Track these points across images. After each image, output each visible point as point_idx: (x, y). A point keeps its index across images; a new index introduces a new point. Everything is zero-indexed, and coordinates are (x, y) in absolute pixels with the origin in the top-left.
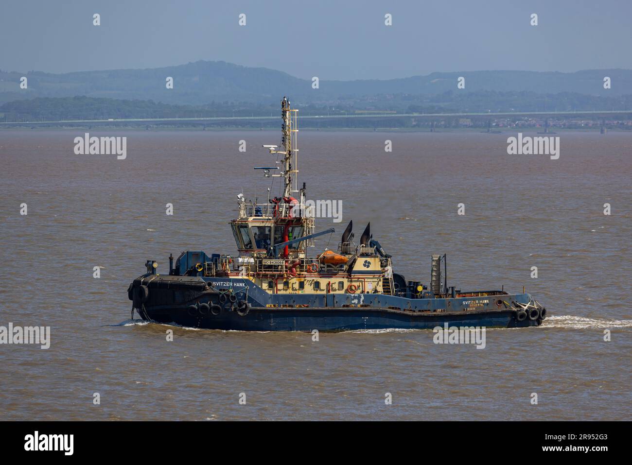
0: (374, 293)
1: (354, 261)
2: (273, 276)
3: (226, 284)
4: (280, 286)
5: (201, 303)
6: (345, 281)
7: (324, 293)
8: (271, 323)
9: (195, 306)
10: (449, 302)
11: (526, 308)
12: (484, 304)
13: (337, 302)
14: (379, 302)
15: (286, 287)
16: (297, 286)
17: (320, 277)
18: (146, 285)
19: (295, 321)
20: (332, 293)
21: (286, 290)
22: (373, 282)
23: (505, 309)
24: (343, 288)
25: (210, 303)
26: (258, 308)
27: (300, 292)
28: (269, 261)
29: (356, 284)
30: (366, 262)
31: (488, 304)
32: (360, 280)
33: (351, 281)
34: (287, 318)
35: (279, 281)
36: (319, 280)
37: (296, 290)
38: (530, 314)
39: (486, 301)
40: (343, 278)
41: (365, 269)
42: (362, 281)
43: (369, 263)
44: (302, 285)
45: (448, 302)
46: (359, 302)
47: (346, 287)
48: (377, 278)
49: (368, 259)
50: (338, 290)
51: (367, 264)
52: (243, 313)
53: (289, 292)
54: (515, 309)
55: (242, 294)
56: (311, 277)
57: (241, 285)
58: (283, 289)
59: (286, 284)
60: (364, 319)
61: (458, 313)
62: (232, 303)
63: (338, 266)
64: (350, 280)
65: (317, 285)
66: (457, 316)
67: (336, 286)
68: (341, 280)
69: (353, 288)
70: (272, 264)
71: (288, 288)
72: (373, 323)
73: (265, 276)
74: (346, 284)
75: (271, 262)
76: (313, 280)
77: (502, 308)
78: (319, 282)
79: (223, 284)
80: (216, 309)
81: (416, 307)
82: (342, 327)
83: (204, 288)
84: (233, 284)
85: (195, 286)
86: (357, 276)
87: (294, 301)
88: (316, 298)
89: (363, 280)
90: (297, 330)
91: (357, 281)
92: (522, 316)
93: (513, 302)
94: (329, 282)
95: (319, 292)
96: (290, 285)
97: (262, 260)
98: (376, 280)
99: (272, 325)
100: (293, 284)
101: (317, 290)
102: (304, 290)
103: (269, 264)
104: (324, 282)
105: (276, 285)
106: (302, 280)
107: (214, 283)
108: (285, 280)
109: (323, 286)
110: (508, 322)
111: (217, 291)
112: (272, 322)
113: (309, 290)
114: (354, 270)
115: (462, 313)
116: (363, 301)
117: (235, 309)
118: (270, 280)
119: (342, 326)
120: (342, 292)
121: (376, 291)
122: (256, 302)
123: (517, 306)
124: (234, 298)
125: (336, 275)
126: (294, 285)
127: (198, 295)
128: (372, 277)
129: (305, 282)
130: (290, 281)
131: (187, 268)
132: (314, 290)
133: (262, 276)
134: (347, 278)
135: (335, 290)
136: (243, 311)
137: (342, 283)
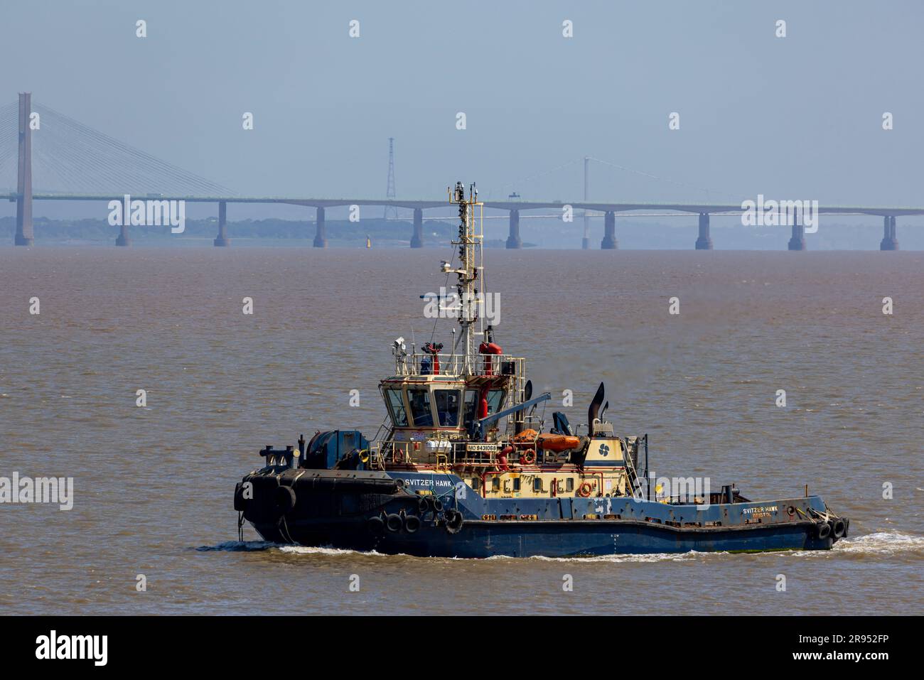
0: (616, 495)
1: (587, 446)
2: (479, 470)
3: (424, 483)
4: (489, 485)
5: (388, 513)
6: (575, 476)
7: (547, 496)
8: (487, 545)
9: (380, 518)
10: (726, 510)
11: (827, 519)
12: (771, 513)
13: (576, 511)
14: (632, 510)
15: (496, 486)
16: (510, 485)
17: (542, 472)
18: (289, 485)
19: (520, 542)
20: (558, 496)
21: (496, 492)
22: (613, 478)
23: (800, 521)
24: (572, 489)
25: (403, 513)
26: (473, 521)
27: (515, 496)
28: (476, 446)
29: (591, 481)
30: (602, 446)
31: (776, 513)
32: (596, 474)
33: (583, 477)
34: (510, 537)
35: (487, 477)
36: (539, 475)
37: (509, 492)
38: (835, 527)
39: (773, 509)
40: (572, 472)
41: (602, 458)
42: (598, 478)
43: (607, 448)
44: (517, 484)
45: (723, 511)
46: (605, 510)
47: (576, 487)
48: (619, 472)
49: (606, 442)
50: (567, 491)
51: (603, 451)
52: (454, 530)
53: (500, 495)
54: (813, 521)
55: (449, 499)
56: (529, 471)
57: (445, 483)
58: (493, 491)
59: (496, 482)
60: (613, 538)
61: (740, 528)
62: (436, 512)
63: (560, 454)
64: (582, 475)
65: (537, 484)
66: (740, 531)
67: (563, 485)
68: (570, 475)
69: (587, 488)
70: (480, 450)
71: (499, 488)
72: (625, 544)
73: (469, 470)
74: (578, 482)
75: (478, 447)
76: (534, 476)
77: (795, 521)
78: (540, 479)
79: (420, 482)
80: (413, 523)
81: (682, 518)
82: (583, 551)
83: (392, 489)
84: (435, 483)
85: (379, 485)
86: (593, 468)
87: (518, 510)
88: (547, 504)
89: (600, 475)
90: (523, 557)
91: (592, 477)
92: (825, 531)
93: (808, 510)
94: (555, 479)
95: (540, 496)
96: (502, 484)
97: (466, 444)
98: (617, 475)
99: (488, 547)
100: (505, 482)
101: (537, 492)
102: (520, 491)
103: (476, 450)
104: (547, 478)
105: (483, 483)
106: (518, 475)
107: (407, 482)
108: (494, 476)
109: (546, 486)
110: (804, 542)
111: (411, 493)
112: (489, 542)
113: (526, 492)
114: (586, 459)
115: (746, 527)
116: (611, 509)
117: (442, 523)
118: (474, 476)
119: (583, 549)
120: (572, 495)
121: (618, 493)
122: (468, 511)
123: (816, 516)
124: (439, 505)
125: (560, 467)
126: (507, 483)
127: (385, 501)
128: (612, 470)
129: (522, 479)
130: (501, 478)
131: (338, 458)
132: (534, 491)
133: (465, 470)
134: (577, 472)
135: (562, 492)
136: (454, 525)
137: (571, 480)
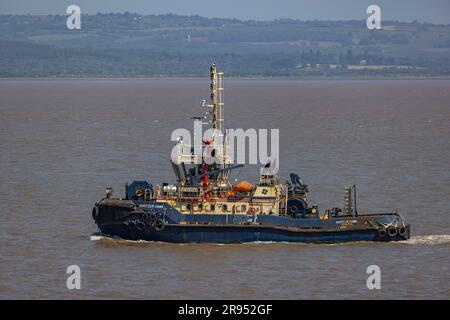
0: (269, 214)
1: (255, 189)
2: (189, 200)
3: (149, 206)
4: (196, 208)
5: (130, 221)
6: (247, 205)
7: (230, 213)
9: (126, 223)
10: (325, 222)
12: (353, 223)
13: (236, 221)
14: (269, 221)
15: (200, 208)
16: (209, 208)
19: (202, 235)
20: (236, 213)
21: (201, 211)
22: (269, 205)
23: (370, 227)
24: (245, 210)
25: (137, 220)
26: (173, 225)
27: (212, 213)
29: (256, 207)
30: (264, 190)
31: (356, 223)
32: (259, 203)
34: (196, 233)
35: (195, 204)
36: (227, 203)
37: (208, 211)
39: (354, 221)
40: (246, 202)
41: (263, 195)
43: (267, 191)
44: (213, 207)
50: (242, 211)
51: (265, 192)
52: (160, 229)
53: (203, 212)
54: (377, 227)
55: (160, 214)
56: (221, 201)
57: (160, 207)
58: (198, 210)
59: (201, 206)
60: (256, 234)
61: (332, 230)
62: (152, 221)
63: (243, 193)
64: (251, 204)
65: (225, 207)
67: (239, 209)
68: (244, 204)
69: (253, 210)
74: (248, 207)
75: (186, 190)
76: (222, 204)
77: (367, 227)
79: (147, 206)
80: (141, 225)
83: (133, 209)
84: (154, 206)
85: (126, 207)
86: (257, 201)
87: (202, 220)
89: (261, 204)
91: (257, 205)
92: (383, 233)
93: (377, 222)
94: (235, 205)
95: (226, 213)
96: (204, 208)
98: (271, 204)
99: (184, 238)
101: (225, 211)
102: (215, 211)
104: (230, 206)
105: (193, 207)
106: (214, 203)
107: (140, 205)
108: (199, 203)
109: (230, 208)
110: (372, 238)
111: (142, 211)
113: (218, 211)
114: (254, 196)
116: (256, 220)
117: (154, 225)
118: (187, 203)
120: (245, 213)
121: (271, 213)
122: (173, 220)
123: (380, 225)
124: (154, 217)
125: (241, 199)
126: (207, 207)
127: (128, 215)
128: (268, 201)
129: (216, 205)
130: (203, 204)
132: (222, 211)
134: (249, 202)
135: (239, 212)
136: (159, 227)
137: (244, 207)
